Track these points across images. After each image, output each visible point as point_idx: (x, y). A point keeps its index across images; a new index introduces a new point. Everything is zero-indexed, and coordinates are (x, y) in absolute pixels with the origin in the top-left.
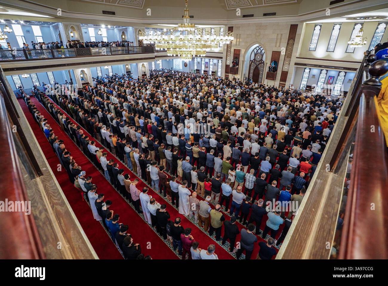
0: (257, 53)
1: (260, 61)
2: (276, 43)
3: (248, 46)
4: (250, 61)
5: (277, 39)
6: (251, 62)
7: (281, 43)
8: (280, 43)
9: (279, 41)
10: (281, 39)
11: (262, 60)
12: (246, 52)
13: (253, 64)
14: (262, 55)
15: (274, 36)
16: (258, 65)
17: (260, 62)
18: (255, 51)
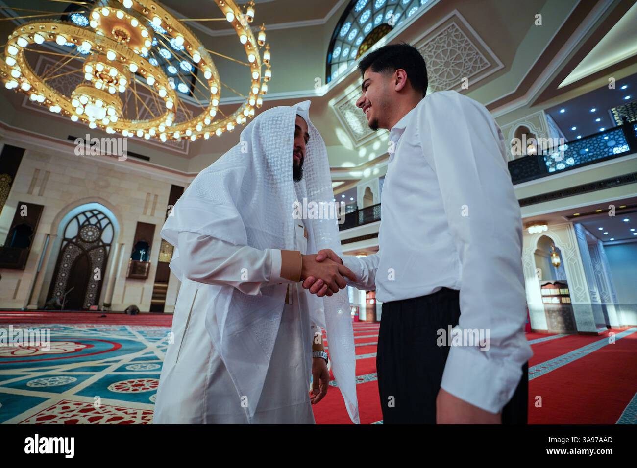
0: (87, 223)
1: (93, 242)
2: (146, 208)
3: (72, 203)
4: (64, 239)
5: (147, 202)
6: (65, 243)
7: (156, 211)
8: (154, 209)
9: (151, 205)
10: (155, 203)
11: (99, 239)
12: (59, 216)
13: (71, 247)
14: (101, 230)
15: (142, 196)
16: (89, 250)
17: (95, 244)
18: (82, 219)
